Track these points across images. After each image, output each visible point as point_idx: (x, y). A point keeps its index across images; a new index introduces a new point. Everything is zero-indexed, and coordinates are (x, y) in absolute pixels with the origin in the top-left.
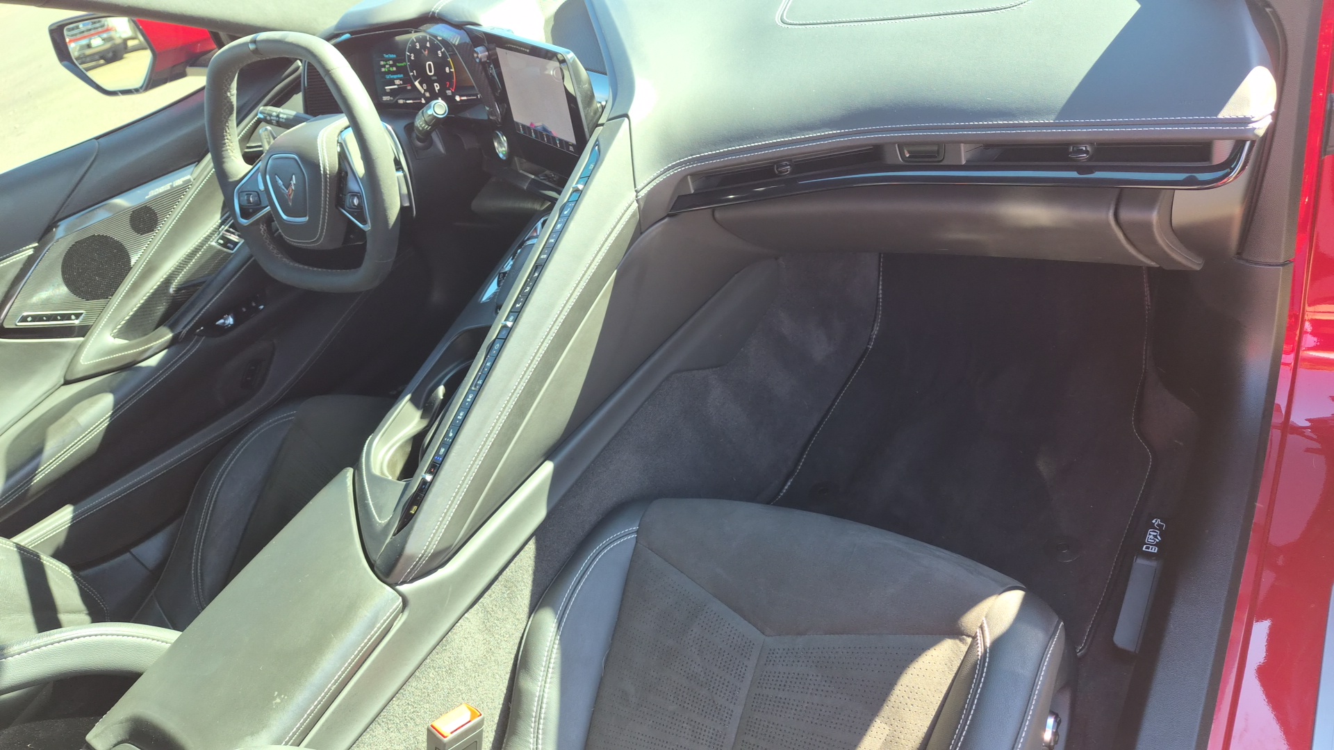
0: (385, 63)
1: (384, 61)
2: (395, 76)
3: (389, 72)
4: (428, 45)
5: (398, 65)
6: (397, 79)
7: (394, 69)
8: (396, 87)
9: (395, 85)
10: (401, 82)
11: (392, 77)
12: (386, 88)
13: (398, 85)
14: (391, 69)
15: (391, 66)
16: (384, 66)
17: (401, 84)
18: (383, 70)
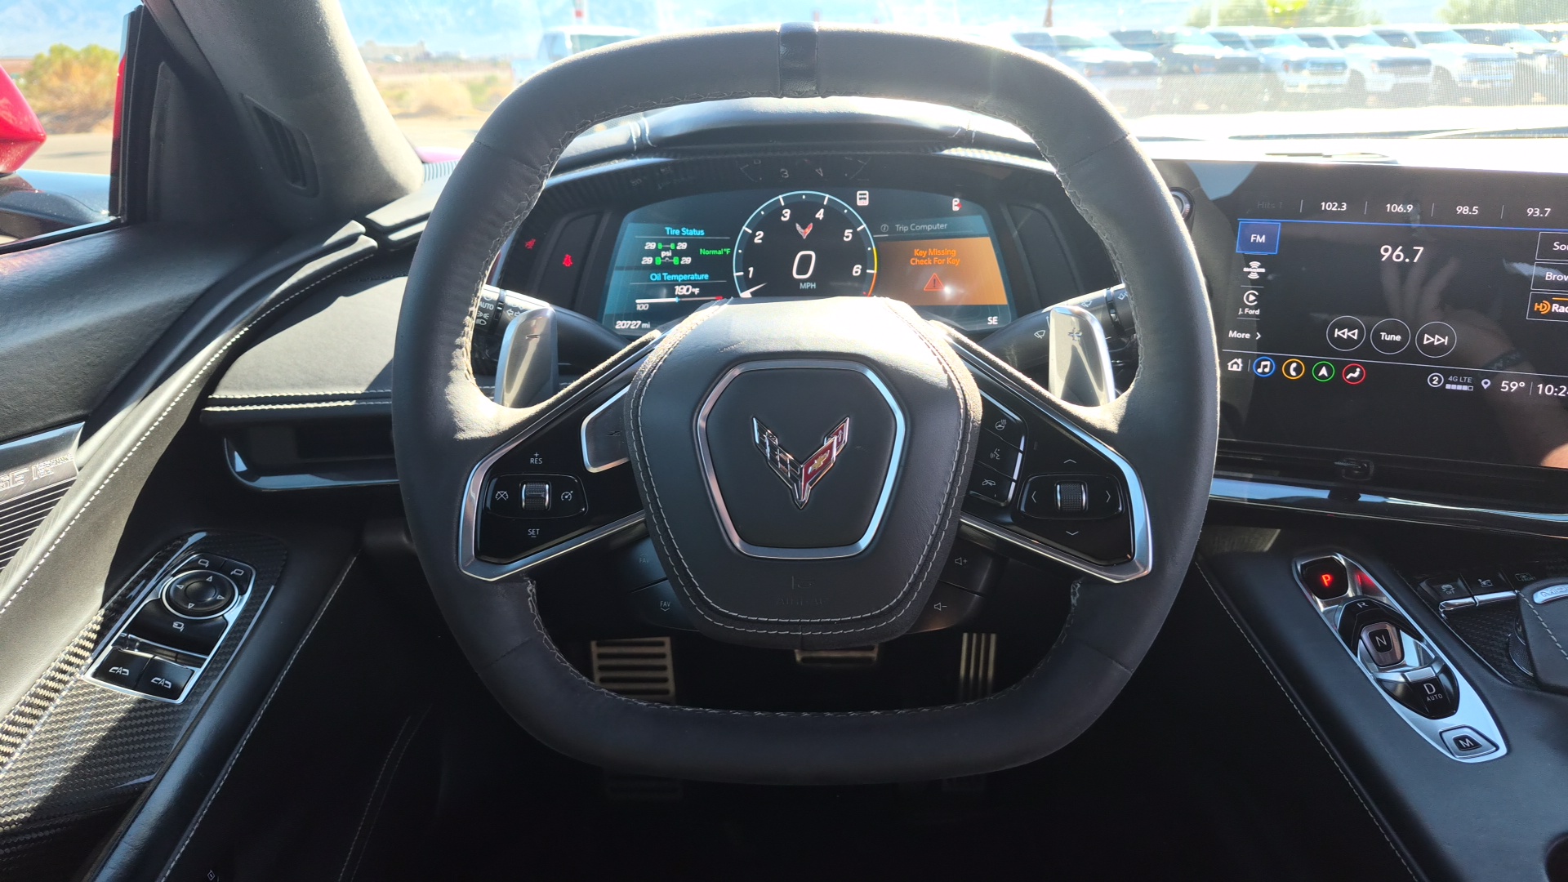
0: (660, 246)
1: (657, 241)
2: (680, 278)
3: (668, 267)
4: (820, 215)
5: (703, 252)
6: (684, 283)
7: (687, 260)
8: (675, 300)
9: (674, 296)
10: (697, 291)
11: (668, 277)
12: (638, 301)
13: (679, 296)
14: (676, 261)
15: (680, 254)
16: (655, 253)
17: (693, 294)
18: (648, 260)
